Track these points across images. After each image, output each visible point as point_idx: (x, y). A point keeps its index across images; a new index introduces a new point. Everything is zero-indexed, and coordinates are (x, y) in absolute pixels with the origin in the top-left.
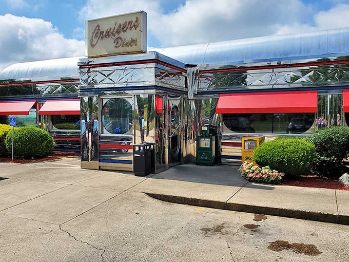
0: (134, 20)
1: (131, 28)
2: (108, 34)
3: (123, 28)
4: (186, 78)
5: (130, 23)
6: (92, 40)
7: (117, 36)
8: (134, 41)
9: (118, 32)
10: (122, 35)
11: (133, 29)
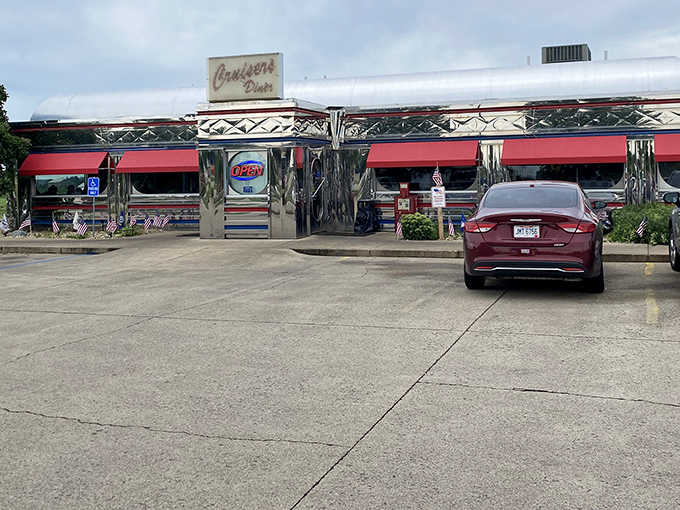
0: (268, 63)
1: (265, 71)
2: (236, 76)
3: (255, 70)
4: (329, 123)
5: (264, 64)
6: (214, 83)
7: (247, 78)
8: (268, 87)
9: (249, 74)
10: (253, 78)
11: (267, 73)
